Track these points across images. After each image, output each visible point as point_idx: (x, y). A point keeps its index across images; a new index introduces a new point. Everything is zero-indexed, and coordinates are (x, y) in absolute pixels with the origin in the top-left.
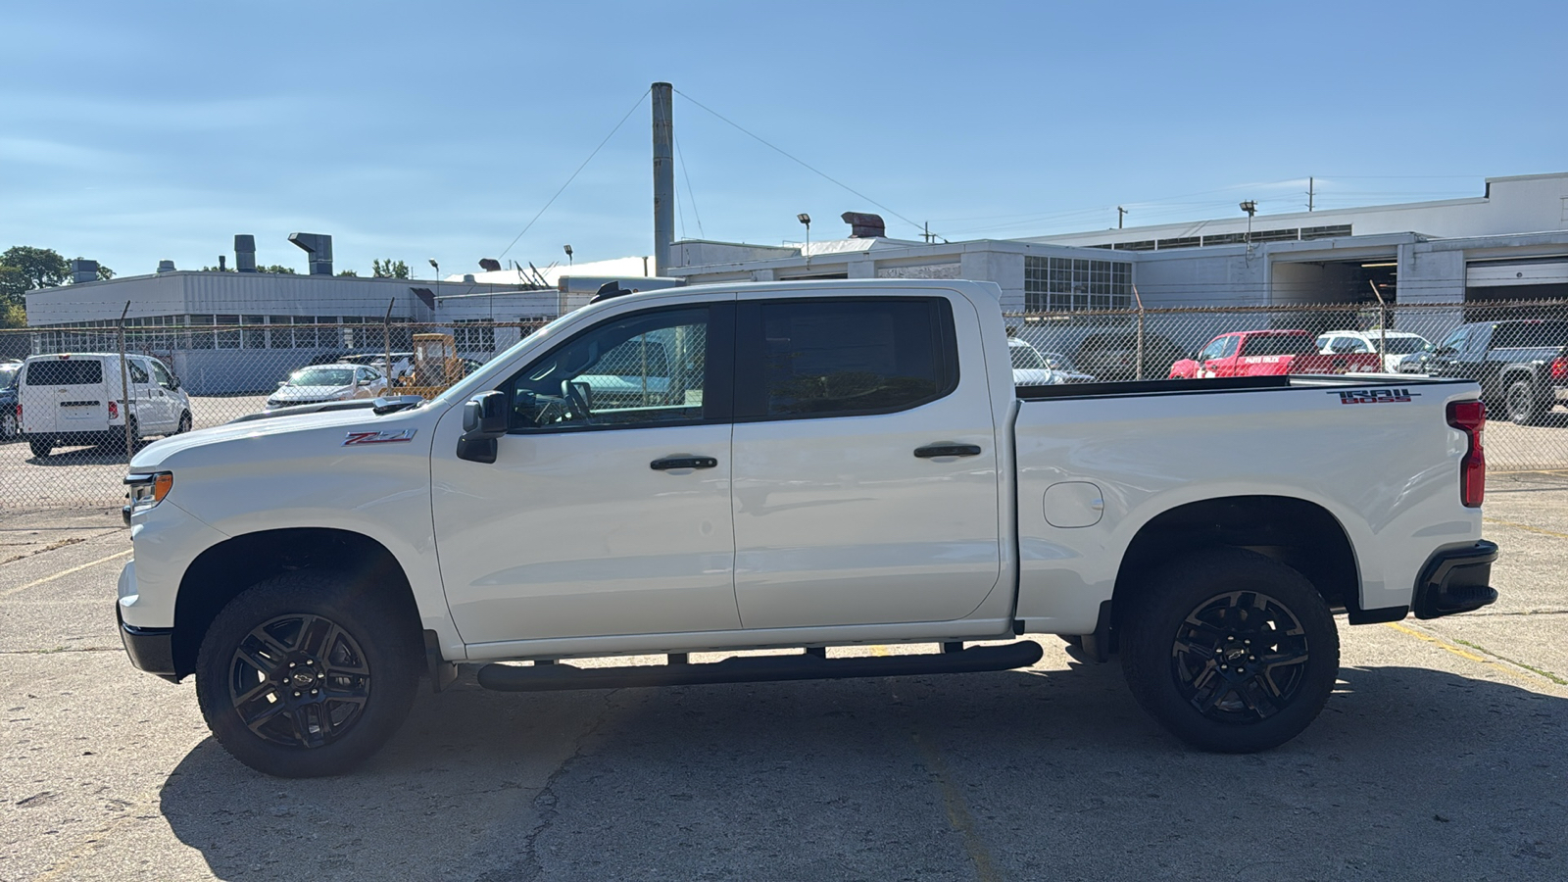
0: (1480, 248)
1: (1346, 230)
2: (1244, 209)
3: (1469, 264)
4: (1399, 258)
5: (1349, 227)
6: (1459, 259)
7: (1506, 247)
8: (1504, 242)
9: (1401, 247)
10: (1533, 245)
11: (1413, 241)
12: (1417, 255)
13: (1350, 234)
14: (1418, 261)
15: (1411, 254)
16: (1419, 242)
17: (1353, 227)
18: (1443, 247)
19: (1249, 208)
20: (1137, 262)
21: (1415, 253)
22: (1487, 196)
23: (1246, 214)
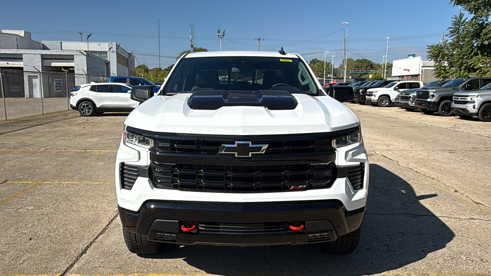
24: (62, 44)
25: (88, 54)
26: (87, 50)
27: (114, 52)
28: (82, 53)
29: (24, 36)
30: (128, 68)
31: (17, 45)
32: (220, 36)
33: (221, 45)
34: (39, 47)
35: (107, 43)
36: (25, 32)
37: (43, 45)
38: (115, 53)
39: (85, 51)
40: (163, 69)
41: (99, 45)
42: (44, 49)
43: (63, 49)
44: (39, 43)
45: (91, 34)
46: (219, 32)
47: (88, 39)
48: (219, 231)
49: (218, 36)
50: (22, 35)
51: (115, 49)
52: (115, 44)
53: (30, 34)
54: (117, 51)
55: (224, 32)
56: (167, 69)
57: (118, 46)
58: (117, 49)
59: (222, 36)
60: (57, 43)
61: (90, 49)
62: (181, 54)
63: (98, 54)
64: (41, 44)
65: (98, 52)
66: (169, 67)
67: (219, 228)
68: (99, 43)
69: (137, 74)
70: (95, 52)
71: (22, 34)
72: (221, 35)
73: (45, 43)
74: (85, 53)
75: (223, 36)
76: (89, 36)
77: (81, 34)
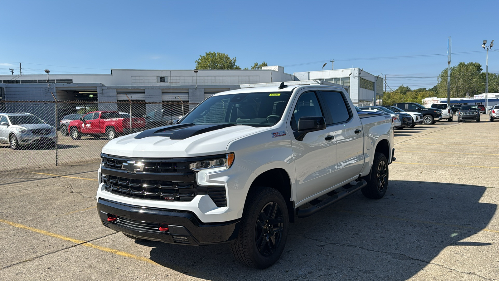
0: (121, 89)
1: (70, 81)
2: (46, 72)
3: (118, 93)
4: (98, 91)
5: (72, 80)
6: (115, 92)
7: (127, 89)
8: (127, 88)
9: (98, 87)
10: (134, 89)
11: (102, 86)
12: (103, 90)
13: (72, 82)
14: (103, 92)
15: (101, 90)
16: (103, 86)
17: (73, 80)
18: (110, 88)
19: (47, 71)
20: (6, 87)
21: (102, 89)
22: (112, 74)
23: (47, 73)
24: (310, 74)
25: (323, 82)
26: (322, 78)
27: (356, 77)
28: (317, 82)
29: (277, 71)
30: (374, 92)
31: (272, 79)
32: (486, 48)
33: (487, 58)
34: (291, 79)
35: (350, 69)
36: (279, 66)
37: (294, 76)
38: (358, 78)
39: (320, 80)
40: (427, 89)
41: (342, 71)
42: (294, 81)
43: (310, 79)
44: (290, 75)
45: (326, 63)
46: (485, 43)
47: (323, 68)
48: (125, 224)
49: (484, 47)
50: (276, 70)
51: (358, 74)
52: (358, 69)
53: (283, 68)
54: (359, 76)
55: (492, 43)
56: (432, 88)
57: (360, 71)
58: (359, 74)
59: (489, 48)
60: (305, 74)
61: (325, 78)
62: (443, 71)
63: (334, 81)
64: (292, 75)
65: (341, 78)
66: (435, 86)
67: (125, 222)
68: (343, 70)
69: (392, 97)
70: (332, 79)
71: (276, 68)
72: (488, 46)
73: (296, 74)
74: (320, 82)
75: (491, 47)
76: (324, 66)
77: (333, 62)
